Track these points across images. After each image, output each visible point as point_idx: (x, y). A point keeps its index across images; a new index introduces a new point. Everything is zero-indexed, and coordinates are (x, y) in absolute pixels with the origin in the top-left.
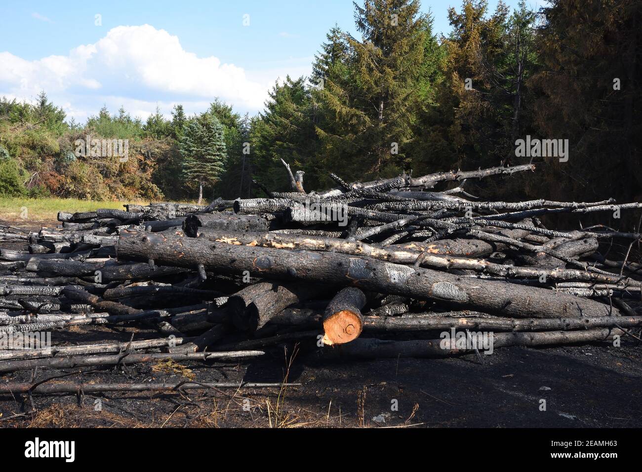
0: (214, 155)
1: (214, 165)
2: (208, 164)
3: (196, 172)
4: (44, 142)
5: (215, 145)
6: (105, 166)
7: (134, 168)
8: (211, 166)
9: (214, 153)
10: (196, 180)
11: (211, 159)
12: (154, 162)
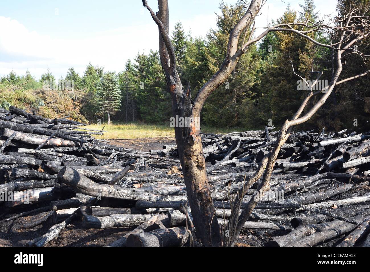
0: (116, 97)
1: (116, 102)
2: (113, 102)
3: (106, 107)
4: (25, 96)
5: (116, 91)
6: (57, 107)
7: (71, 107)
8: (115, 102)
9: (116, 96)
10: (107, 111)
11: (114, 99)
12: (79, 103)
